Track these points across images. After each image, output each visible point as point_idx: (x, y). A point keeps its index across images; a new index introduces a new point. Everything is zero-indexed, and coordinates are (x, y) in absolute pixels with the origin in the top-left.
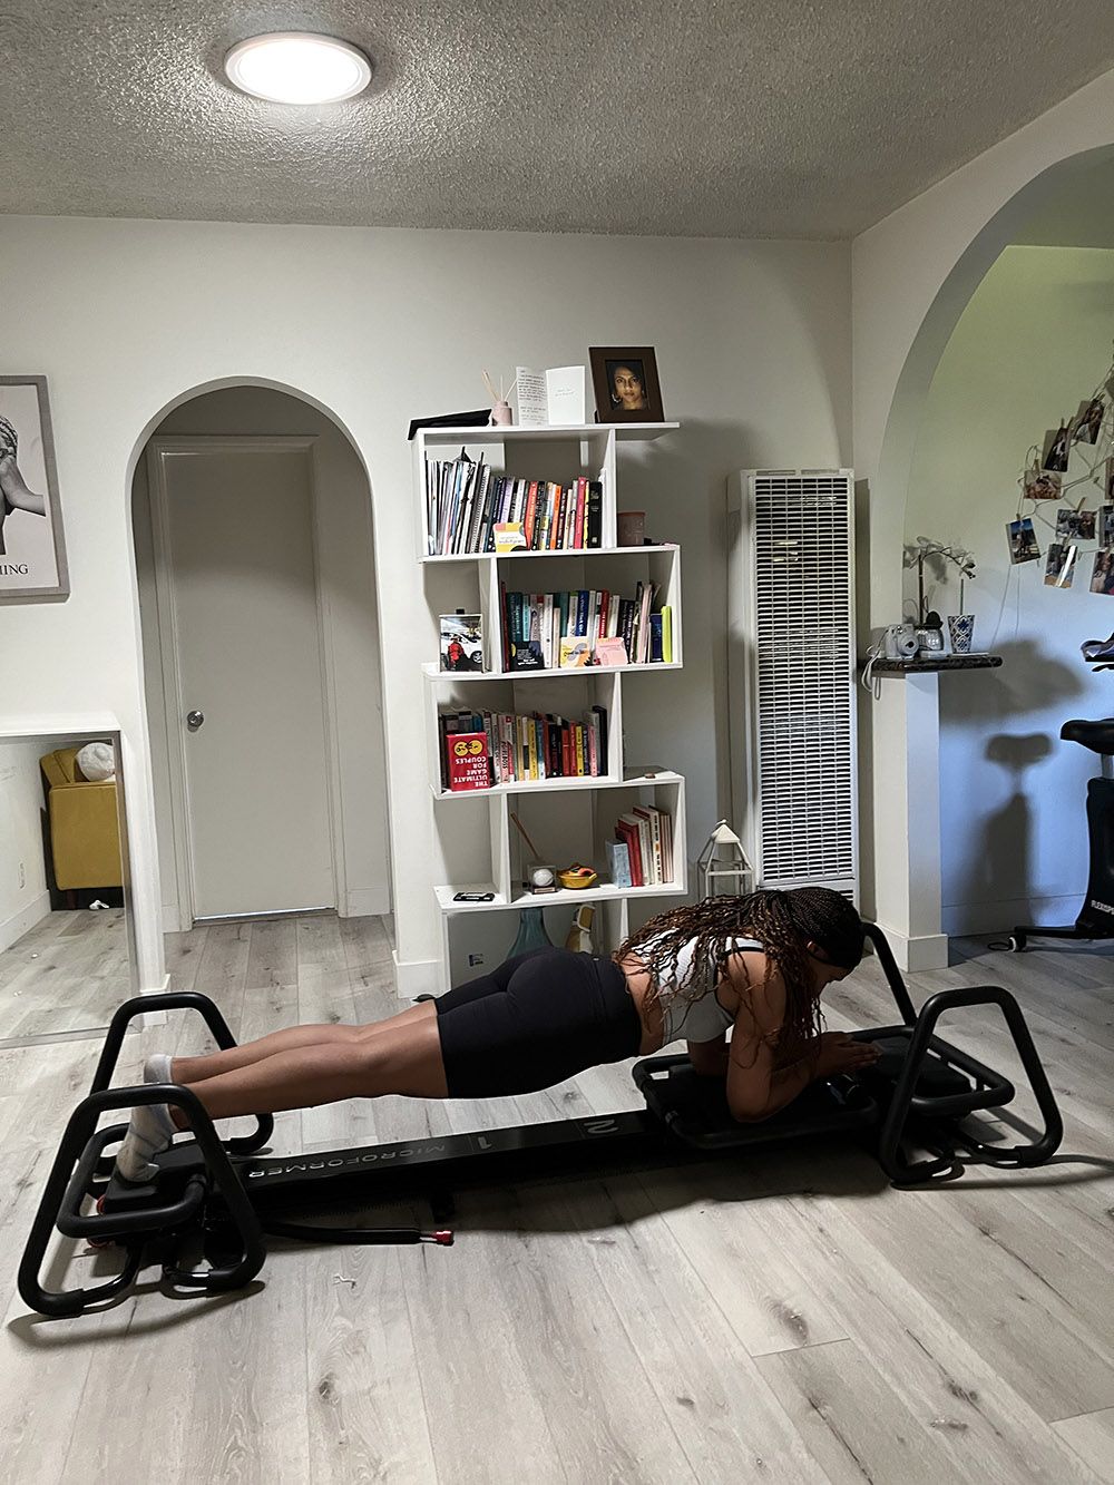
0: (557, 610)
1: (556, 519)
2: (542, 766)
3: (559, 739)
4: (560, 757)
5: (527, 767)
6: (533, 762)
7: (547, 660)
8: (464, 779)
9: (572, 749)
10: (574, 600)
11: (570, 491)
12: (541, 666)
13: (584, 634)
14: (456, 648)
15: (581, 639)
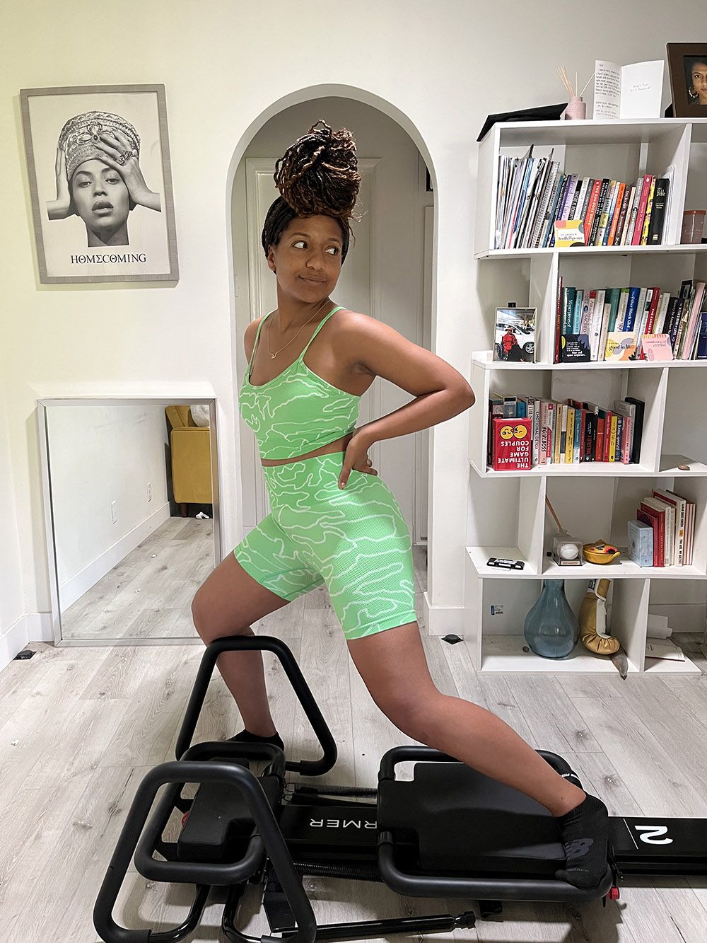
0: (609, 305)
1: (616, 217)
2: (577, 452)
3: (594, 427)
4: (594, 443)
5: (562, 452)
6: (569, 446)
7: (593, 353)
8: (507, 460)
9: (606, 437)
10: (625, 296)
11: (634, 189)
12: (587, 358)
13: (631, 329)
14: (510, 339)
15: (628, 335)
